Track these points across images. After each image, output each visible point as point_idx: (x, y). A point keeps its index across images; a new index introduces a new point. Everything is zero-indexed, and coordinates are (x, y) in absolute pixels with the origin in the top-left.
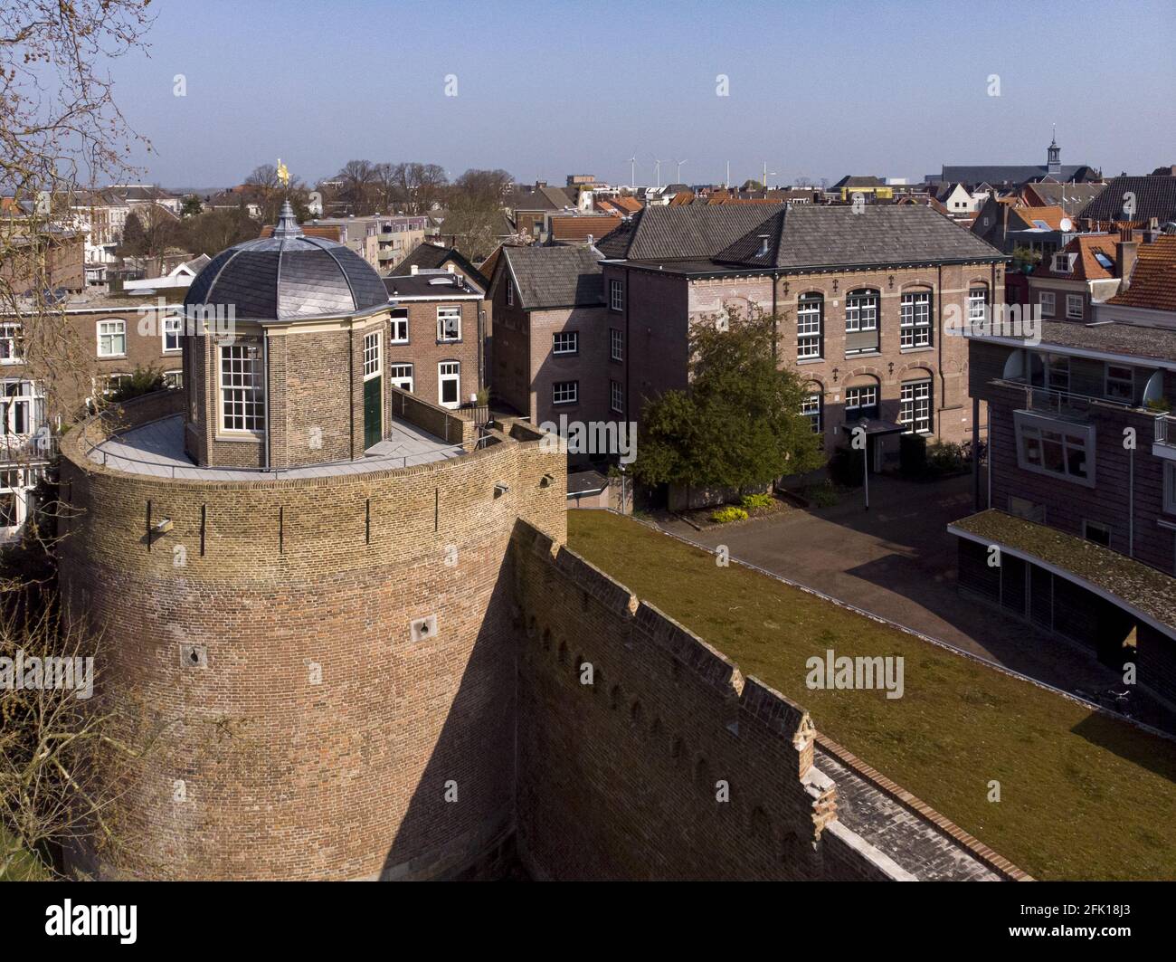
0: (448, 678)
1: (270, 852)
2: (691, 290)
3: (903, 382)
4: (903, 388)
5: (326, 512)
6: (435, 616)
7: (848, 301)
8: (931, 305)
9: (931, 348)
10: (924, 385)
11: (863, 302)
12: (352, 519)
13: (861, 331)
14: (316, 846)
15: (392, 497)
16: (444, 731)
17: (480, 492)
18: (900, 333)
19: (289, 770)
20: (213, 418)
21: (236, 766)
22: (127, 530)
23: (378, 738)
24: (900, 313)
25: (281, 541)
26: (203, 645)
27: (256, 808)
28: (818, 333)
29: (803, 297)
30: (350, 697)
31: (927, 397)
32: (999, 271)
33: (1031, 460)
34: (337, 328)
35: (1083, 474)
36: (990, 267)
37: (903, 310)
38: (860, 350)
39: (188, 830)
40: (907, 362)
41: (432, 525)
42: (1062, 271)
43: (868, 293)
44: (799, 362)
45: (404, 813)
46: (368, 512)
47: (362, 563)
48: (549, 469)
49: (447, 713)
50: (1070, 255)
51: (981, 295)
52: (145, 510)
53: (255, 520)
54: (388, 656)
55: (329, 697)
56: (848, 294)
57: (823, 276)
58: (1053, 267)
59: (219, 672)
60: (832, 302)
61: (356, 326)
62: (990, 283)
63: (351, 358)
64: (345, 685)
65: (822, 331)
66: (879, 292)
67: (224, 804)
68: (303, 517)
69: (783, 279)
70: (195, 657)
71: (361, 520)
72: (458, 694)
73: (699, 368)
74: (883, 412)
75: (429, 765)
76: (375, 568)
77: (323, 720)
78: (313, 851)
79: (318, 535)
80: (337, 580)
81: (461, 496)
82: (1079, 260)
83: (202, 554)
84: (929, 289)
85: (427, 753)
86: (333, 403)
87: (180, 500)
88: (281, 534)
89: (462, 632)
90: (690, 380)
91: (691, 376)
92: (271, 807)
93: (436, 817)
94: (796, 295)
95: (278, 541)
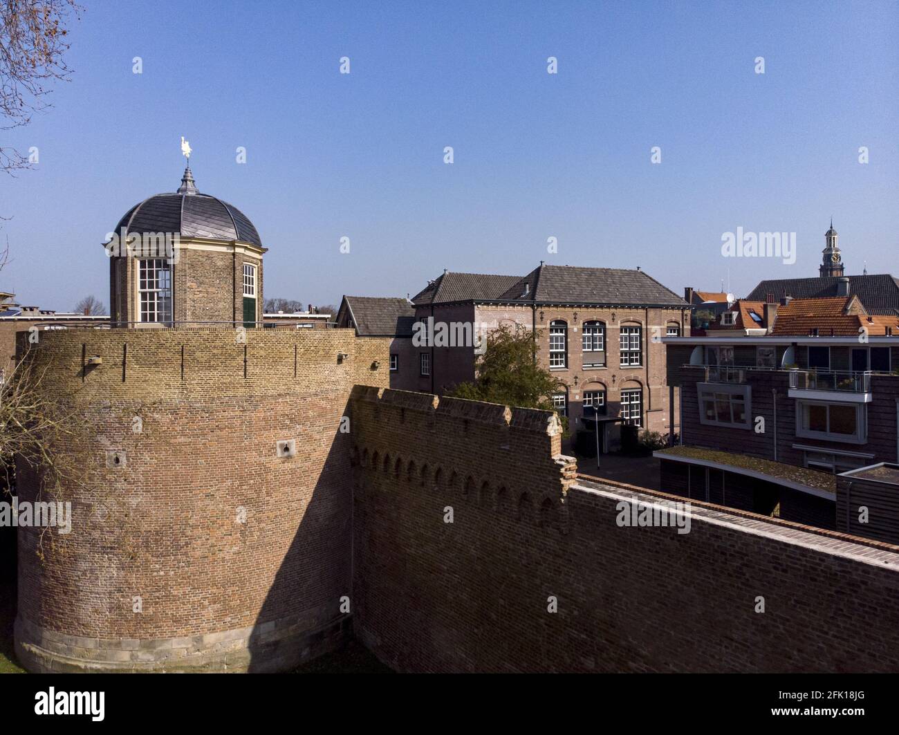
0: (303, 488)
1: (171, 607)
2: (476, 312)
3: (622, 389)
4: (622, 394)
5: (215, 351)
6: (293, 441)
7: (584, 330)
8: (641, 336)
9: (641, 367)
10: (637, 393)
11: (595, 331)
12: (234, 358)
13: (593, 351)
14: (206, 603)
15: (263, 345)
16: (299, 528)
17: (327, 356)
18: (619, 354)
19: (187, 544)
20: (133, 313)
21: (147, 542)
22: (66, 368)
23: (253, 525)
24: (619, 340)
25: (182, 371)
26: (124, 450)
27: (162, 573)
28: (564, 350)
29: (553, 324)
30: (232, 491)
31: (639, 402)
32: (686, 315)
33: (709, 418)
34: (224, 249)
35: (743, 422)
36: (680, 312)
37: (621, 338)
38: (593, 364)
39: (110, 593)
40: (624, 375)
41: (292, 371)
42: (728, 324)
43: (597, 324)
44: (551, 370)
45: (272, 583)
46: (245, 355)
47: (241, 392)
48: (377, 358)
49: (303, 515)
50: (733, 313)
51: (675, 332)
52: (81, 351)
53: (164, 354)
54: (260, 464)
55: (216, 490)
56: (584, 324)
57: (567, 309)
58: (723, 322)
59: (135, 470)
60: (573, 329)
61: (238, 250)
62: (681, 323)
63: (234, 275)
64: (229, 483)
65: (566, 349)
66: (605, 324)
67: (138, 571)
68: (198, 354)
69: (539, 309)
70: (117, 460)
71: (240, 359)
72: (311, 502)
73: (482, 367)
74: (609, 410)
75: (289, 551)
76: (251, 397)
77: (212, 507)
78: (204, 607)
79: (210, 368)
80: (223, 403)
81: (313, 355)
82: (740, 316)
83: (124, 380)
84: (639, 325)
85: (288, 541)
86: (221, 305)
87: (107, 342)
88: (182, 366)
89: (314, 456)
90: (476, 377)
91: (477, 374)
92: (173, 572)
93: (295, 590)
94: (549, 322)
95: (180, 371)
